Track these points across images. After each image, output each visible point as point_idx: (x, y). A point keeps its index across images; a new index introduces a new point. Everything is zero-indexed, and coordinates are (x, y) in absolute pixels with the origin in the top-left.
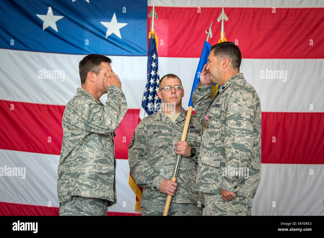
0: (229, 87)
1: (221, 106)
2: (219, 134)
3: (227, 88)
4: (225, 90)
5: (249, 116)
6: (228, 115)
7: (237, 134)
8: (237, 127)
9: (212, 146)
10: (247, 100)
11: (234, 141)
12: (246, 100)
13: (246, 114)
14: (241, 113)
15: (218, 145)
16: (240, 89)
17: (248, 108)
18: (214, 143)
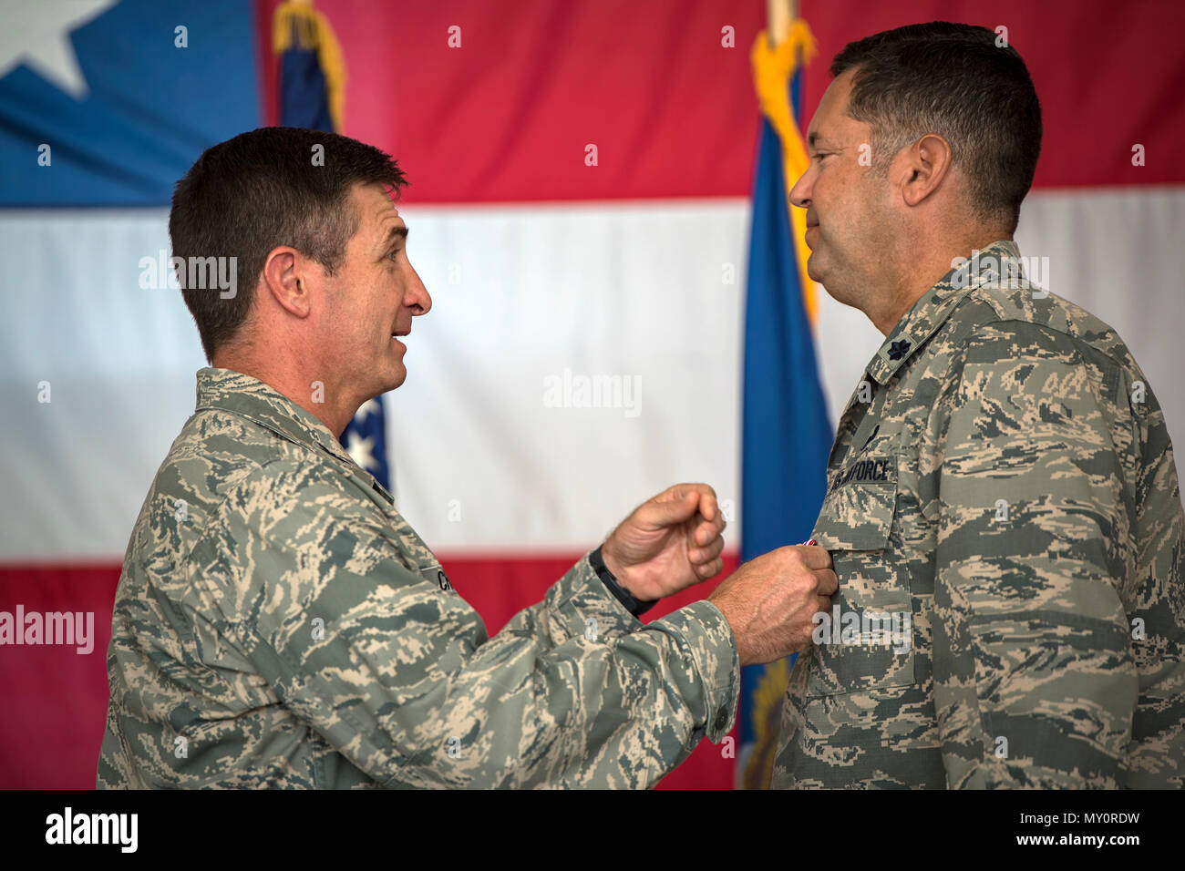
0: (941, 341)
1: (891, 469)
2: (901, 665)
3: (924, 345)
4: (908, 363)
5: (1091, 521)
6: (944, 527)
7: (1011, 654)
8: (1010, 602)
9: (860, 752)
10: (1069, 415)
11: (996, 699)
12: (1066, 420)
13: (1069, 512)
14: (1033, 507)
15: (902, 742)
16: (1015, 348)
17: (1077, 472)
18: (875, 732)
